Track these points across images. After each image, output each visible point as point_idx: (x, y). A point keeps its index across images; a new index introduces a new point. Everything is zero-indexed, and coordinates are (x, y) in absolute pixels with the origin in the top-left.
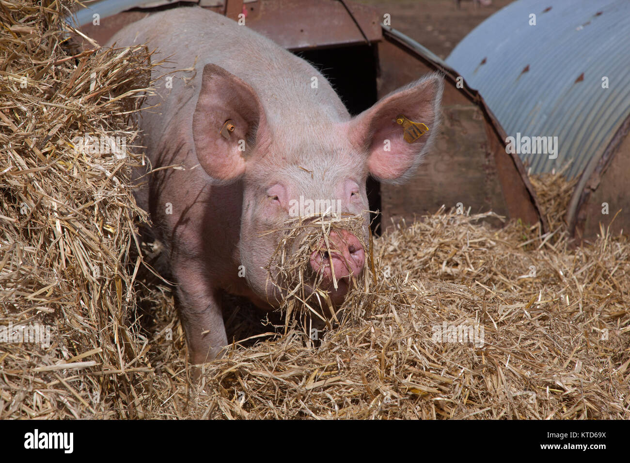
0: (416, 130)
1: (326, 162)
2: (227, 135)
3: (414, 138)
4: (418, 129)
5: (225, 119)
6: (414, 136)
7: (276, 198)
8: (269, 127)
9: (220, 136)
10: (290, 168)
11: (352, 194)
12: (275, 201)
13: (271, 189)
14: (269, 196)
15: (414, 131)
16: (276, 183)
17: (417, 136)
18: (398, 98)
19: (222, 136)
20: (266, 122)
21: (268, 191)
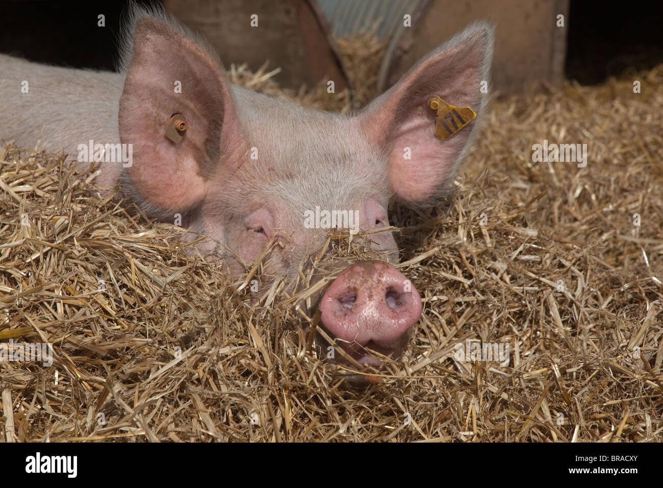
0: (456, 119)
1: (335, 174)
2: (177, 138)
3: (451, 132)
4: (459, 117)
5: (172, 113)
6: (452, 129)
7: (261, 230)
8: (239, 124)
9: (162, 139)
10: (281, 185)
11: (377, 222)
12: (259, 235)
13: (252, 215)
14: (248, 229)
15: (453, 121)
16: (261, 205)
17: (457, 128)
18: (437, 63)
19: (167, 138)
20: (235, 116)
21: (247, 220)
